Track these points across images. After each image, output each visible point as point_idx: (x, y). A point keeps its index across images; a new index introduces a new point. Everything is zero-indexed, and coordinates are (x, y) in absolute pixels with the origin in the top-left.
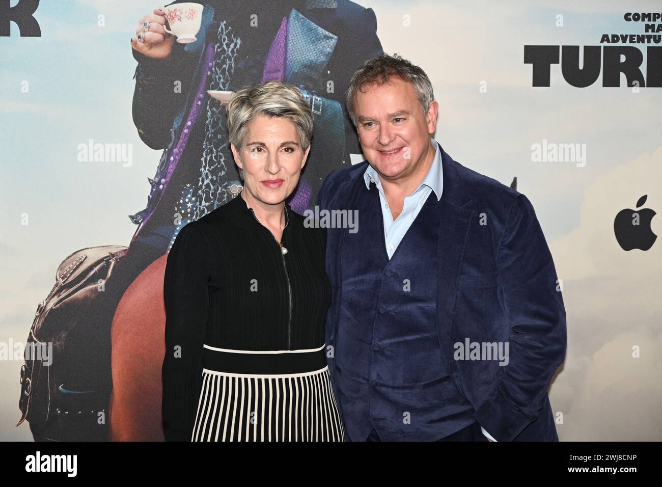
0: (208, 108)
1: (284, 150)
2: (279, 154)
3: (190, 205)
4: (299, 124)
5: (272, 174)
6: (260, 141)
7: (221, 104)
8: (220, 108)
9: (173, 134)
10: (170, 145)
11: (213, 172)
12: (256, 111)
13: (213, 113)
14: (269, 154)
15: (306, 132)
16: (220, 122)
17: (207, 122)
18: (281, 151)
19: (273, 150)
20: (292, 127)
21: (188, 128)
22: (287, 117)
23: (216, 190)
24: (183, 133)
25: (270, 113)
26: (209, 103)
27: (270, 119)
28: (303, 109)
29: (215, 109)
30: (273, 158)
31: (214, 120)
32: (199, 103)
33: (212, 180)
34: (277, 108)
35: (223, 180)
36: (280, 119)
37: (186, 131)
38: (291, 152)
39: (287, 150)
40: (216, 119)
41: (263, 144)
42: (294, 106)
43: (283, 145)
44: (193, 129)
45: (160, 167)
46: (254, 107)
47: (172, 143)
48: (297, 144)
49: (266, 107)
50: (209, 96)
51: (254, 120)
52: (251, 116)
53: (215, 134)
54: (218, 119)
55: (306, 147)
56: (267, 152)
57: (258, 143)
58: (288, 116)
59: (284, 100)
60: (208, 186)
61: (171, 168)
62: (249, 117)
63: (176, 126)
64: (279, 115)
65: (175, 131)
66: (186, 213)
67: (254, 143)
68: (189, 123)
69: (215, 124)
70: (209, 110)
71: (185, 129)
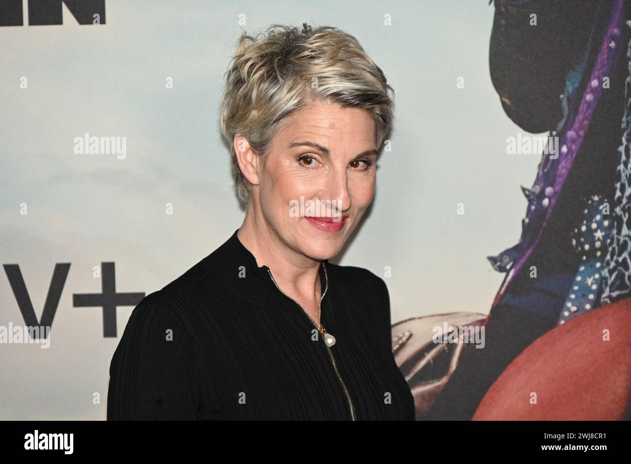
0: (629, 54)
3: (599, 234)
9: (565, 103)
10: (561, 124)
17: (628, 79)
21: (593, 91)
24: (583, 101)
26: (630, 44)
32: (613, 45)
37: (589, 97)
44: (602, 94)
45: (543, 166)
47: (564, 121)
50: (629, 32)
61: (564, 167)
63: (570, 88)
65: (568, 99)
66: (593, 250)
68: (595, 83)
71: (587, 94)
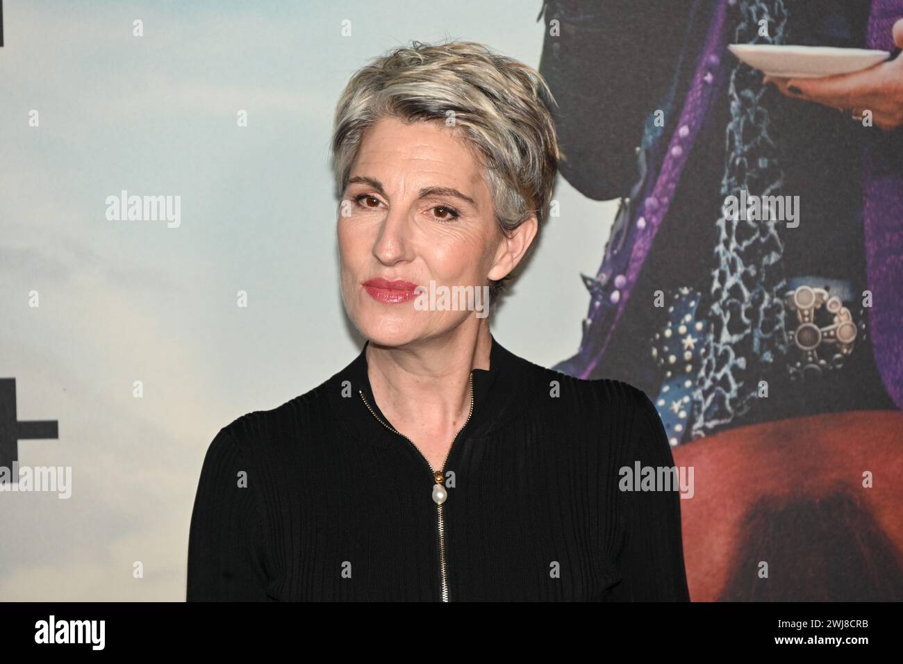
0: (732, 90)
3: (689, 341)
7: (765, 80)
8: (763, 90)
9: (642, 158)
10: (637, 189)
11: (749, 256)
13: (745, 103)
16: (763, 126)
17: (730, 126)
21: (682, 142)
23: (757, 302)
24: (668, 156)
26: (733, 77)
29: (748, 93)
31: (747, 122)
32: (709, 78)
33: (745, 276)
35: (774, 274)
37: (676, 151)
40: (752, 118)
44: (694, 146)
45: (611, 246)
47: (641, 183)
50: (732, 60)
53: (752, 156)
54: (759, 116)
60: (735, 291)
61: (640, 248)
63: (649, 138)
65: (647, 153)
66: (681, 363)
68: (684, 131)
69: (750, 132)
70: (735, 96)
71: (673, 146)
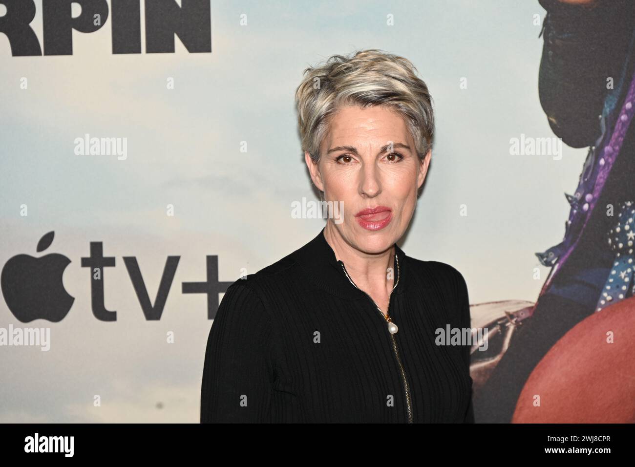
1: (386, 159)
2: (380, 164)
3: (631, 235)
4: (411, 116)
5: (369, 197)
6: (348, 144)
9: (603, 122)
10: (599, 141)
12: (341, 98)
14: (363, 165)
15: (422, 129)
18: (382, 160)
19: (369, 158)
20: (399, 121)
21: (627, 112)
22: (389, 105)
24: (619, 121)
25: (363, 100)
27: (362, 109)
28: (415, 92)
30: (369, 171)
34: (373, 90)
36: (378, 108)
37: (624, 117)
38: (398, 161)
39: (391, 157)
41: (353, 150)
42: (401, 87)
43: (384, 150)
46: (338, 91)
47: (602, 138)
48: (408, 147)
49: (355, 90)
51: (337, 112)
52: (332, 106)
55: (423, 152)
56: (361, 163)
57: (345, 148)
58: (392, 103)
59: (385, 78)
61: (601, 177)
62: (329, 108)
63: (607, 110)
64: (376, 102)
65: (606, 119)
66: (626, 248)
67: (338, 149)
68: (629, 105)
71: (622, 114)
